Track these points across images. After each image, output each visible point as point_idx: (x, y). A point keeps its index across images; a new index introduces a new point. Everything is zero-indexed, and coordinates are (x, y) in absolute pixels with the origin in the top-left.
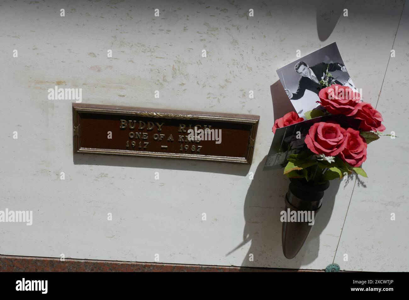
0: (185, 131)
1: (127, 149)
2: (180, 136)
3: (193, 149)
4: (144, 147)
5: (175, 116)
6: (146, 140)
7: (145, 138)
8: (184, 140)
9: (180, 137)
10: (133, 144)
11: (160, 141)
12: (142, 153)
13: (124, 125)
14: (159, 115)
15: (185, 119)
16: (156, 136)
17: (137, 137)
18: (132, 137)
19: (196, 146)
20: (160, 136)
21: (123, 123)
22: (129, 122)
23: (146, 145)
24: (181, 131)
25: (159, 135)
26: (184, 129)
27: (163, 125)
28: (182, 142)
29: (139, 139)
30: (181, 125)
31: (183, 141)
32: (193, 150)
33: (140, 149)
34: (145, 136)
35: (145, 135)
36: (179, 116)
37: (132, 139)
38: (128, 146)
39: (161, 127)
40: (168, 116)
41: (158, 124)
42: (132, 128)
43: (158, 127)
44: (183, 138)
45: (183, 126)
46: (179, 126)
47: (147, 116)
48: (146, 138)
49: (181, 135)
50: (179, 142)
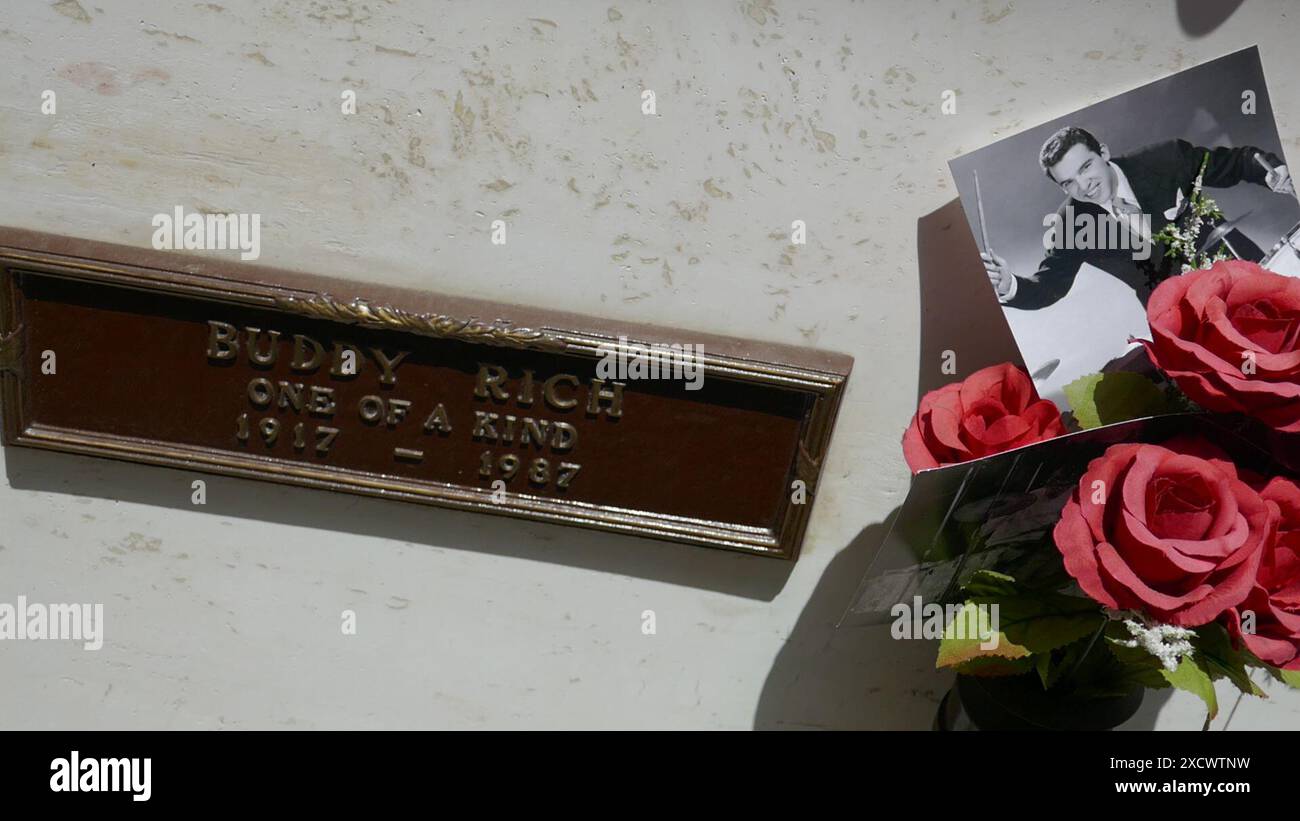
0: (505, 395)
1: (244, 446)
2: (479, 414)
3: (540, 474)
4: (319, 447)
5: (457, 326)
6: (326, 419)
7: (319, 409)
8: (500, 433)
9: (483, 418)
10: (269, 431)
11: (391, 426)
12: (306, 471)
13: (223, 346)
14: (382, 319)
15: (503, 344)
16: (372, 405)
17: (286, 403)
18: (262, 398)
19: (554, 464)
20: (389, 407)
21: (219, 336)
22: (247, 334)
23: (326, 440)
24: (486, 393)
25: (385, 399)
26: (501, 386)
27: (403, 361)
28: (491, 441)
29: (297, 412)
30: (484, 370)
31: (496, 436)
32: (539, 479)
33: (298, 455)
34: (320, 399)
35: (321, 394)
36: (478, 329)
37: (265, 409)
38: (247, 435)
39: (395, 369)
40: (428, 326)
41: (379, 353)
42: (262, 359)
43: (381, 369)
44: (493, 422)
45: (493, 373)
46: (476, 370)
47: (328, 315)
48: (326, 410)
49: (488, 411)
50: (477, 439)
